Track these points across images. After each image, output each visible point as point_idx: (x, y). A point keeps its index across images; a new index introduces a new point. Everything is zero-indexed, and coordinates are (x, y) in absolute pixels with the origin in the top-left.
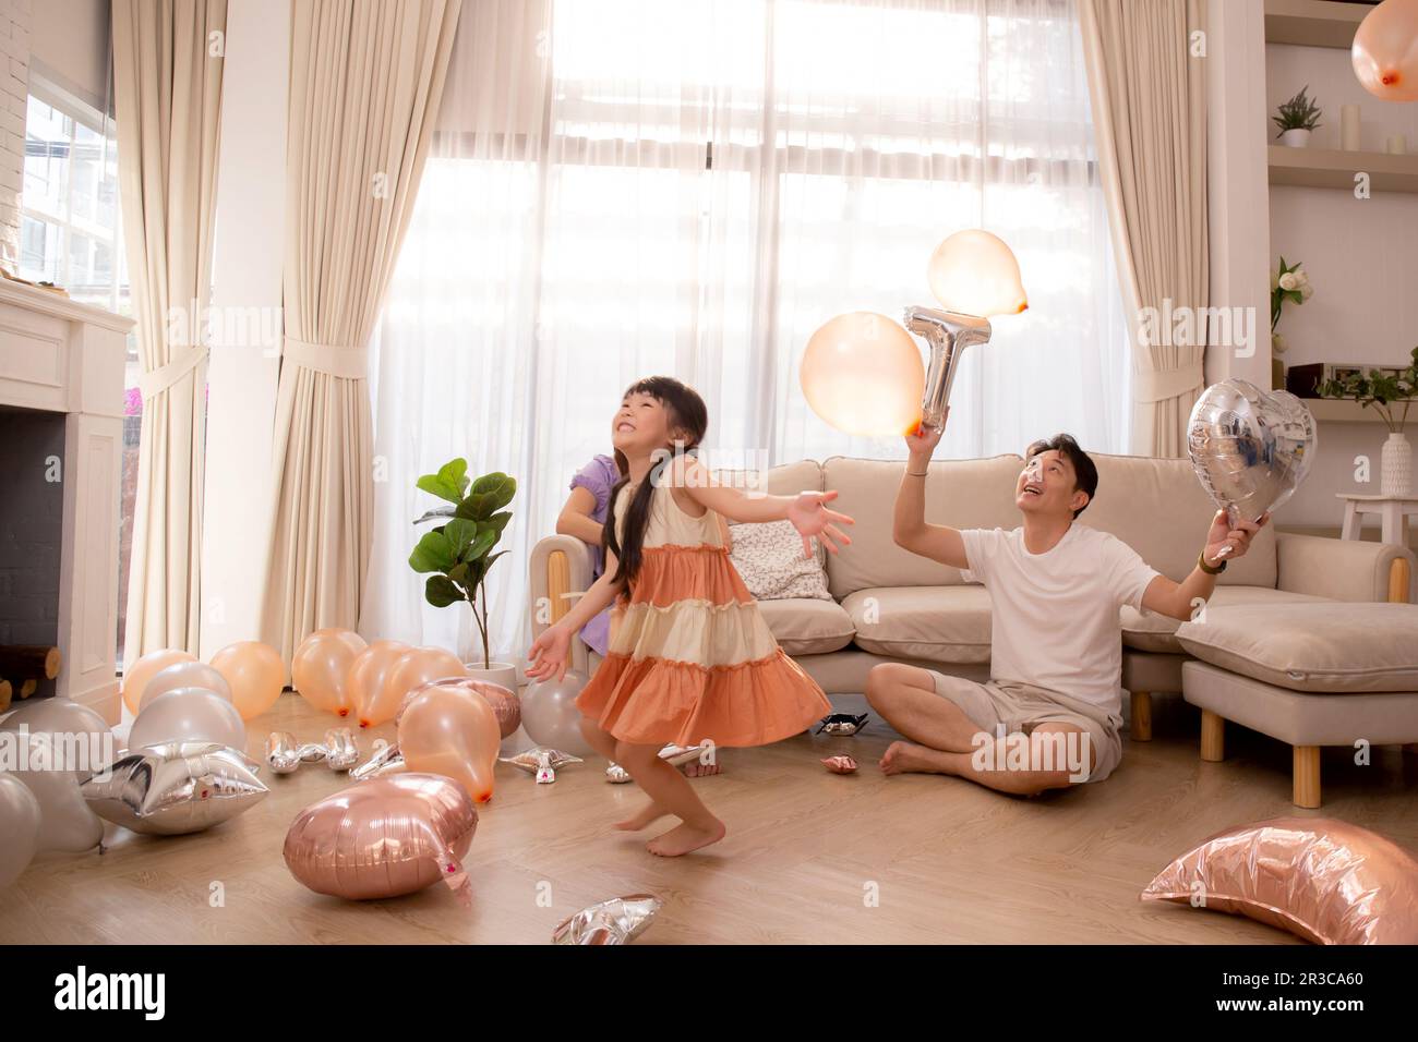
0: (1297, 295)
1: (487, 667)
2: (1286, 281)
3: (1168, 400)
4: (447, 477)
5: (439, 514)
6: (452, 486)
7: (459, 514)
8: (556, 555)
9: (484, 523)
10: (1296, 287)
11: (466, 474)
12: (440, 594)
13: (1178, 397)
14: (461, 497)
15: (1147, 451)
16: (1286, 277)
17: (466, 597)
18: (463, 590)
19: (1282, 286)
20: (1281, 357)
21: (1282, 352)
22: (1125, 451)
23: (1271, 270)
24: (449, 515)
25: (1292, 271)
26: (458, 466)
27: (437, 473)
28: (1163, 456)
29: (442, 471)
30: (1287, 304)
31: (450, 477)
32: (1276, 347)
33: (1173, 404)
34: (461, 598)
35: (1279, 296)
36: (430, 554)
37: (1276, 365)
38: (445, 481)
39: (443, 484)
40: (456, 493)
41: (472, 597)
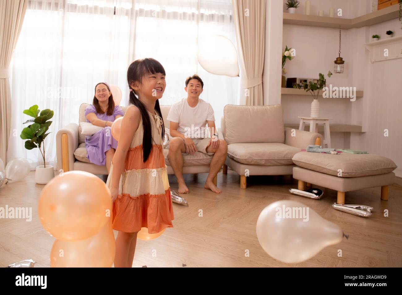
0: (290, 57)
1: (45, 167)
2: (286, 54)
3: (251, 88)
4: (32, 110)
5: (31, 121)
6: (34, 113)
7: (35, 121)
8: (64, 135)
9: (43, 125)
10: (289, 55)
11: (39, 109)
12: (29, 146)
13: (254, 87)
14: (37, 116)
15: (244, 103)
16: (287, 52)
17: (38, 146)
18: (36, 144)
19: (285, 55)
20: (285, 75)
21: (285, 73)
22: (238, 104)
23: (283, 50)
24: (33, 121)
25: (288, 50)
26: (35, 107)
27: (29, 109)
28: (249, 105)
29: (30, 108)
30: (287, 60)
31: (33, 111)
32: (283, 72)
33: (252, 89)
34: (36, 147)
35: (284, 58)
36: (26, 134)
37: (283, 78)
38: (32, 111)
39: (31, 112)
40: (35, 115)
41: (40, 146)
